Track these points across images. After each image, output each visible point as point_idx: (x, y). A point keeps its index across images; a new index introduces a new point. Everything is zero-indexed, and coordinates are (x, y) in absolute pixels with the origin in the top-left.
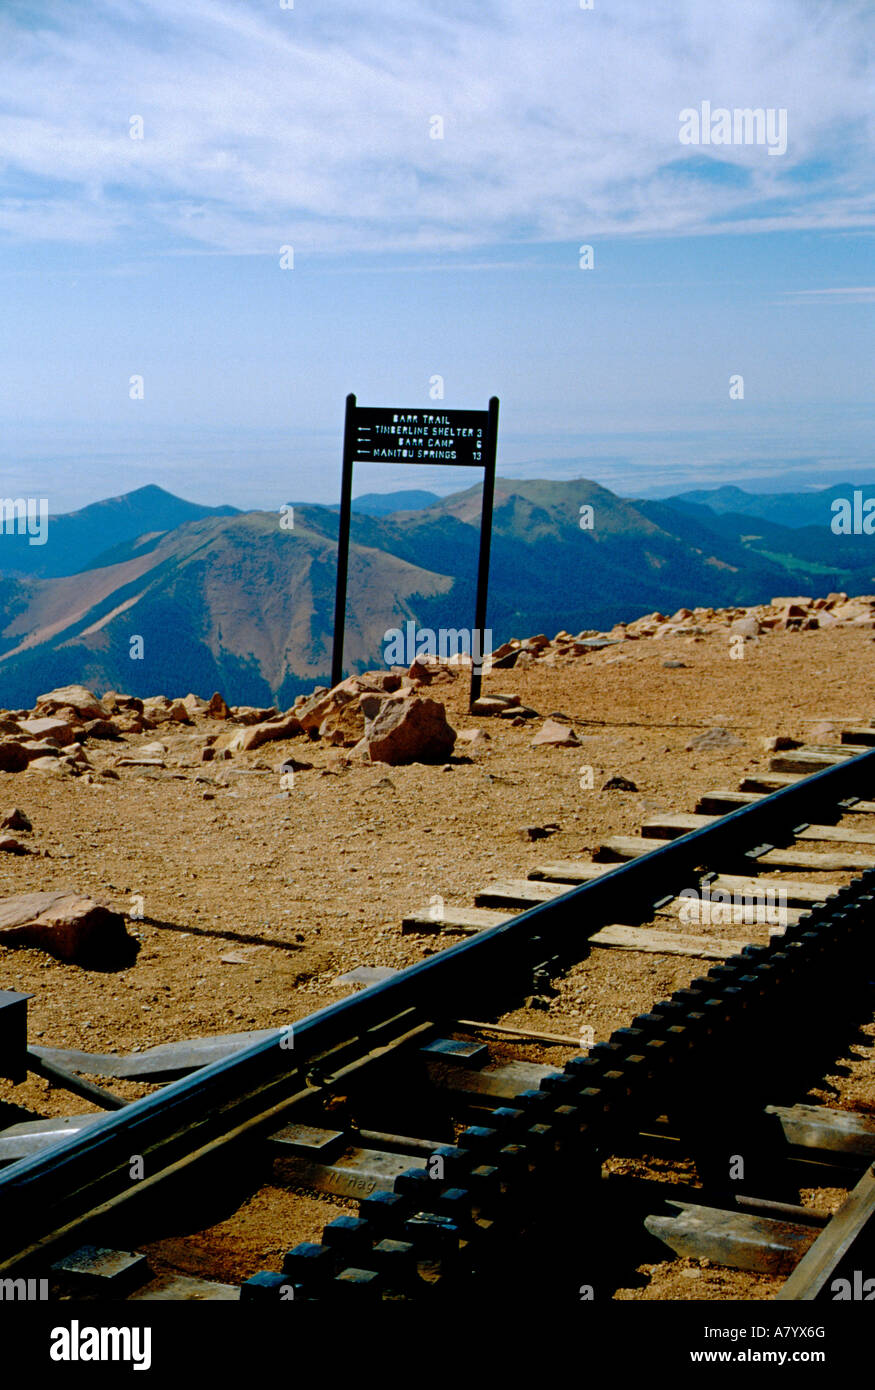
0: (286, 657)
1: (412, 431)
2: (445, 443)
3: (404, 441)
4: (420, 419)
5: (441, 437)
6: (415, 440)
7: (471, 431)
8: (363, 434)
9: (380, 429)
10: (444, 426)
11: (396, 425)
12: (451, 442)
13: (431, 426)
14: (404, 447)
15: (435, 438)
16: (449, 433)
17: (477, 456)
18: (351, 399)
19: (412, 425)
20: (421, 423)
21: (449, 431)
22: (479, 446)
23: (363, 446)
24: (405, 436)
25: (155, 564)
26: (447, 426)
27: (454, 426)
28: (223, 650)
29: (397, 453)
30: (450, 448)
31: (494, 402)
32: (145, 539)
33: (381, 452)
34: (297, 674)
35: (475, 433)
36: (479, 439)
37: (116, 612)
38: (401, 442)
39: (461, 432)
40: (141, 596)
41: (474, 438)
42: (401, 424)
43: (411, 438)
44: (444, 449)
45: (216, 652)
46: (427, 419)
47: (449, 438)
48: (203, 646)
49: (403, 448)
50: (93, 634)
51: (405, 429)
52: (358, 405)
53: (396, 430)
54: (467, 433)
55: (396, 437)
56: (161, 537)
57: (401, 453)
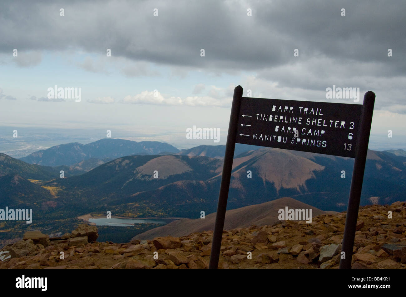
0: (281, 183)
1: (288, 120)
2: (317, 133)
3: (280, 129)
4: (296, 109)
5: (314, 127)
6: (289, 128)
7: (343, 123)
8: (245, 121)
9: (260, 116)
10: (319, 117)
11: (274, 114)
12: (323, 132)
13: (305, 116)
14: (280, 133)
15: (308, 128)
16: (322, 123)
17: (348, 147)
18: (239, 90)
19: (288, 115)
20: (296, 113)
21: (322, 122)
22: (350, 138)
23: (244, 130)
24: (281, 124)
25: (251, 158)
26: (320, 117)
27: (327, 117)
28: (266, 180)
29: (273, 138)
30: (322, 138)
31: (370, 98)
32: (250, 152)
33: (259, 136)
34: (284, 187)
35: (347, 125)
36: (351, 131)
37: (241, 168)
38: (277, 129)
39: (334, 123)
40: (248, 165)
41: (346, 130)
42: (278, 113)
43: (286, 126)
44: (315, 138)
45: (264, 180)
46: (303, 110)
47: (322, 128)
48: (261, 178)
49: (278, 134)
50: (236, 173)
51: (281, 118)
52: (244, 96)
53: (273, 118)
54: (339, 124)
55: (273, 124)
56: (254, 151)
57: (277, 138)
